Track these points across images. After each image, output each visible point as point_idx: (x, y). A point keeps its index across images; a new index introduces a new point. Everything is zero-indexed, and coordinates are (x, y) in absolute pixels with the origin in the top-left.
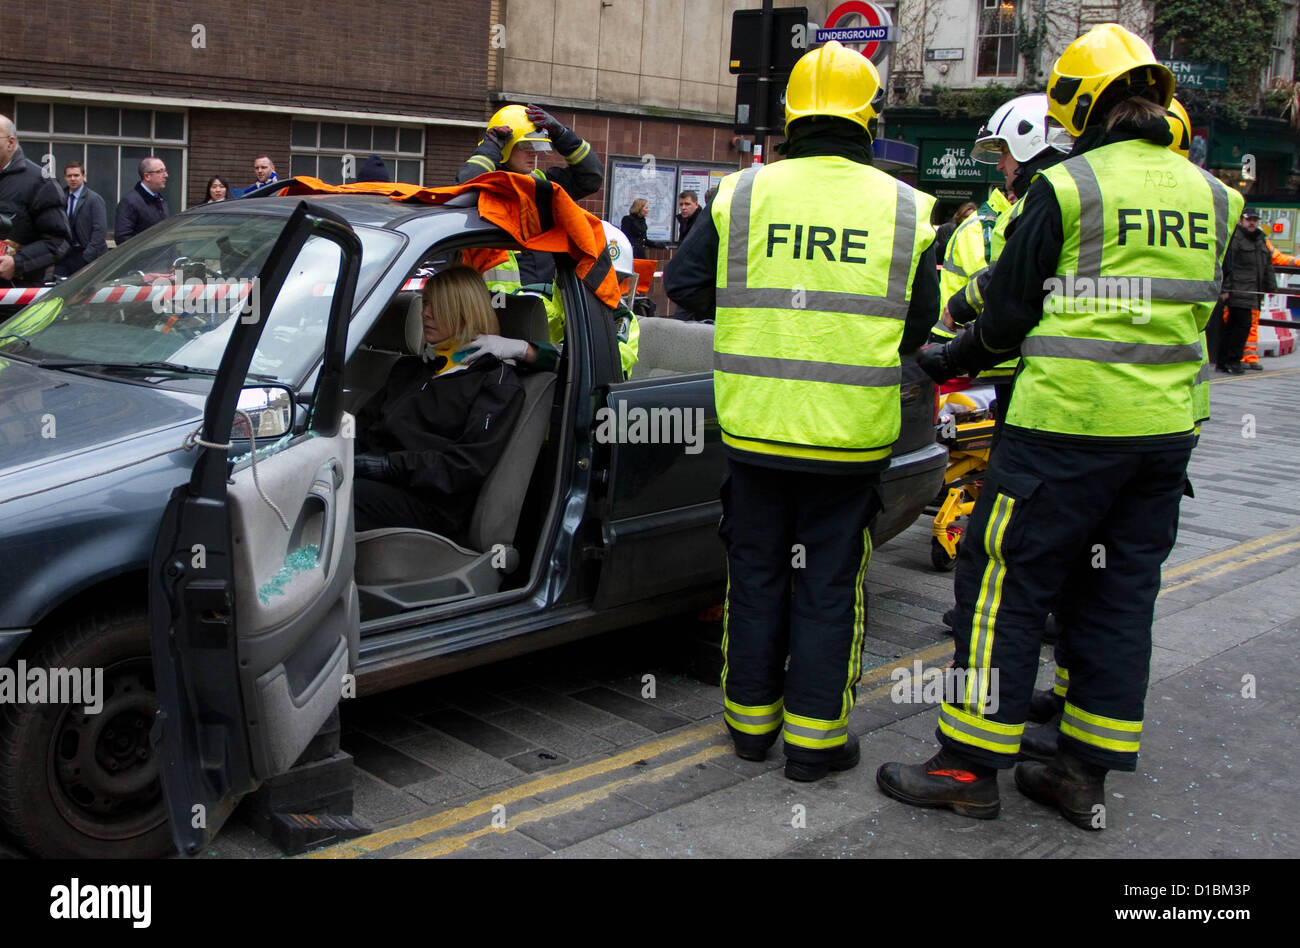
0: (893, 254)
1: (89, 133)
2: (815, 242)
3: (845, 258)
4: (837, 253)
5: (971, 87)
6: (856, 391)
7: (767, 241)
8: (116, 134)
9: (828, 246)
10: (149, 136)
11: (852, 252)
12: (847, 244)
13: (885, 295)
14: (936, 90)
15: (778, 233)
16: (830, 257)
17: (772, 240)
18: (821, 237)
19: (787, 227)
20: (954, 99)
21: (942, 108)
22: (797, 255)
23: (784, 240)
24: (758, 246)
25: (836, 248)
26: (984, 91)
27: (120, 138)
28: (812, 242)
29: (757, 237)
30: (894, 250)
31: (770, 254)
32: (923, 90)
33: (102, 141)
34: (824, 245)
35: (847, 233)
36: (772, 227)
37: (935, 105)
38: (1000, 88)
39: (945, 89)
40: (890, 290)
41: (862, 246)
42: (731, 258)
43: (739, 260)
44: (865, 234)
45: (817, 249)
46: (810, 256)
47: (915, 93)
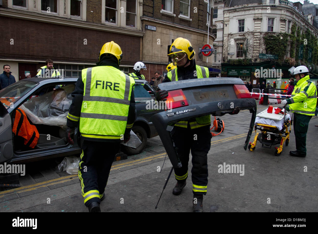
0: (125, 89)
1: (66, 69)
2: (108, 85)
3: (114, 90)
4: (113, 88)
5: (236, 59)
6: (117, 122)
7: (96, 85)
8: (71, 69)
9: (111, 87)
10: (77, 70)
11: (116, 88)
12: (115, 86)
13: (123, 99)
14: (230, 60)
15: (98, 83)
16: (111, 89)
17: (97, 84)
18: (109, 84)
19: (101, 81)
20: (233, 61)
21: (231, 63)
22: (103, 88)
23: (100, 84)
24: (94, 86)
25: (112, 87)
26: (238, 60)
27: (72, 70)
28: (107, 85)
29: (93, 84)
30: (125, 88)
31: (96, 88)
32: (228, 60)
33: (69, 71)
34: (110, 86)
35: (115, 84)
36: (97, 81)
37: (230, 62)
38: (240, 59)
39: (231, 60)
40: (125, 98)
41: (118, 87)
42: (86, 88)
43: (89, 89)
44: (119, 84)
45: (108, 87)
46: (106, 88)
47: (226, 60)
